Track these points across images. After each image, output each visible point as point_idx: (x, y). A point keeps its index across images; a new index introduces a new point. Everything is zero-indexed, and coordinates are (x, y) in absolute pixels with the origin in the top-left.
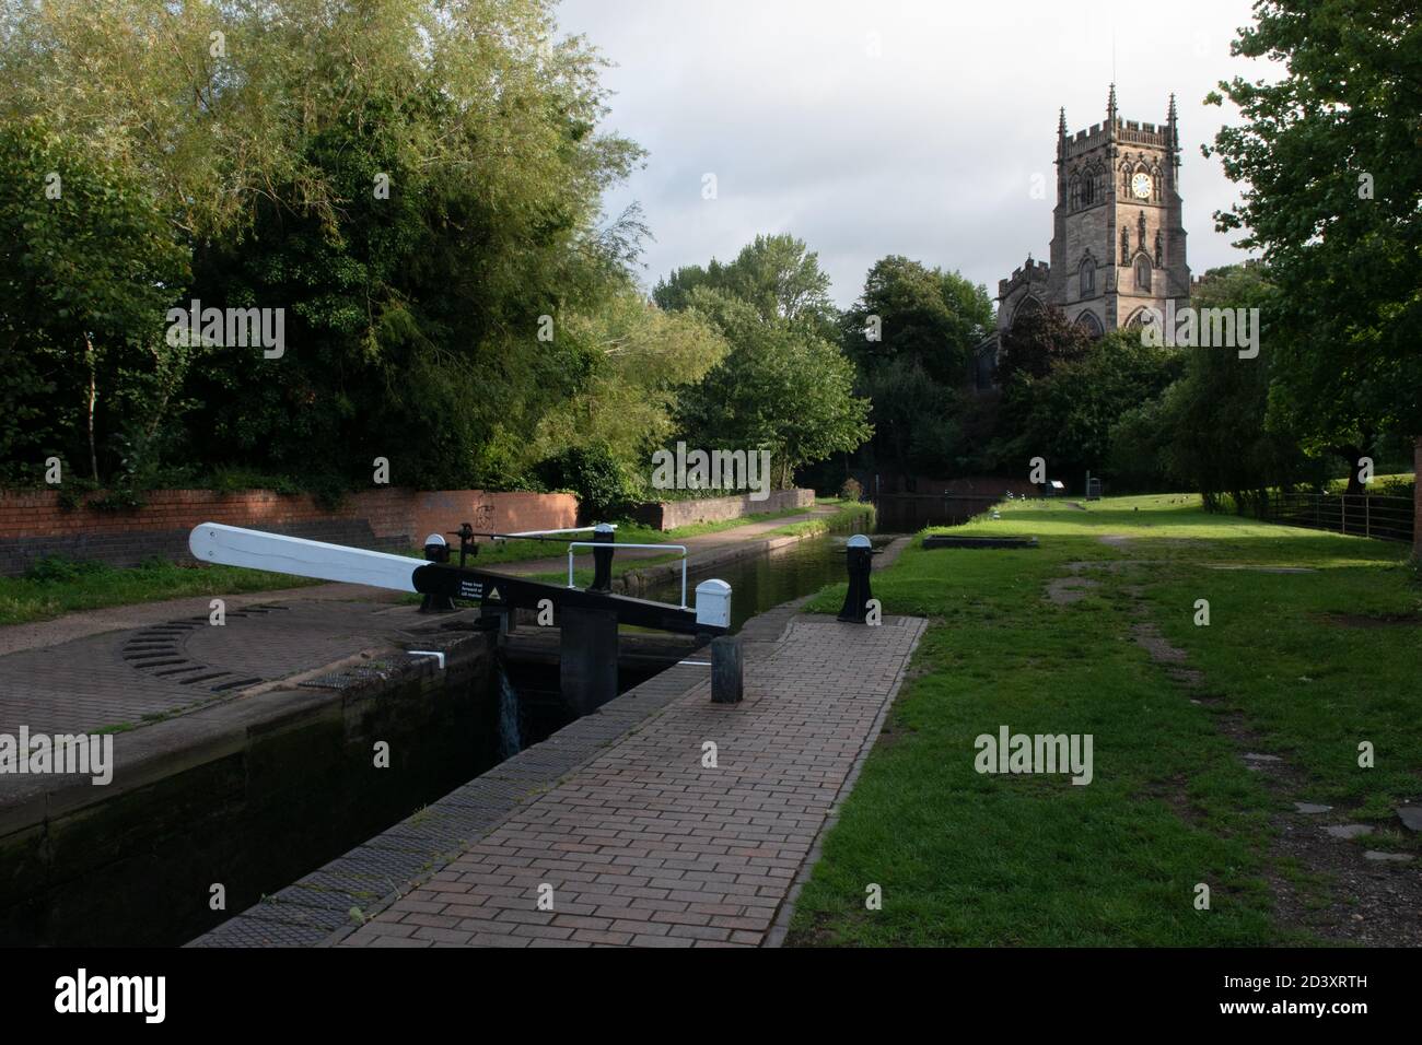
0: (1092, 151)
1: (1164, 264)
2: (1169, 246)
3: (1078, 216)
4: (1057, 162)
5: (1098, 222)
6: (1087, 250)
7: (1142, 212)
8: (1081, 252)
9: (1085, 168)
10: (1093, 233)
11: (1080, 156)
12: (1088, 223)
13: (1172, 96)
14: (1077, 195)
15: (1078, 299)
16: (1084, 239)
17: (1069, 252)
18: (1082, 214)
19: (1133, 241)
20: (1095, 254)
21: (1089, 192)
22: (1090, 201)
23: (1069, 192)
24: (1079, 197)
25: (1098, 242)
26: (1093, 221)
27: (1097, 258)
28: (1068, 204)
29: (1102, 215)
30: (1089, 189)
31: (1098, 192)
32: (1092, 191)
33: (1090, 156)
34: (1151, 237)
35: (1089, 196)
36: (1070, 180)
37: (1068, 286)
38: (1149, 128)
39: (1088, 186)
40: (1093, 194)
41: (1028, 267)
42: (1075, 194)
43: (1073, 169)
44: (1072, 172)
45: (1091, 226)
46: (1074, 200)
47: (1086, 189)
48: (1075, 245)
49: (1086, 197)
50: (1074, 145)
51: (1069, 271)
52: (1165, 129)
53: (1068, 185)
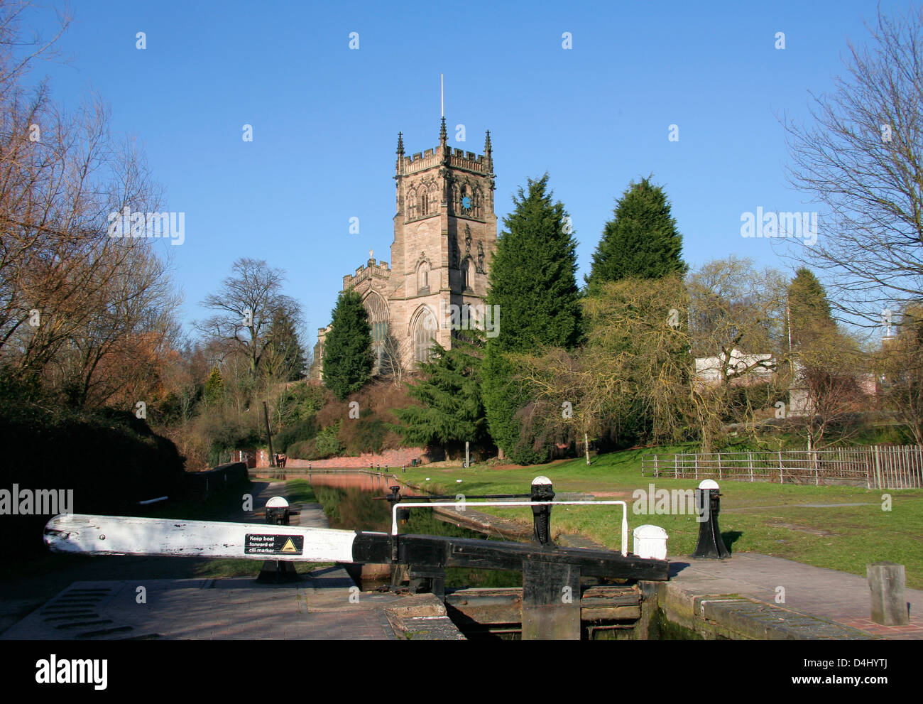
0: (426, 171)
1: (484, 269)
3: (415, 224)
4: (396, 177)
5: (432, 230)
6: (423, 254)
7: (467, 225)
8: (417, 255)
9: (420, 184)
10: (427, 240)
11: (416, 174)
12: (424, 231)
13: (488, 133)
14: (414, 207)
15: (416, 295)
16: (420, 244)
17: (406, 255)
18: (420, 222)
19: (461, 248)
20: (430, 258)
21: (424, 205)
22: (425, 213)
23: (406, 204)
24: (415, 209)
25: (432, 248)
26: (428, 230)
27: (431, 261)
28: (405, 214)
29: (435, 225)
30: (423, 202)
31: (432, 205)
32: (427, 204)
33: (424, 175)
34: (474, 246)
35: (424, 208)
36: (408, 193)
37: (406, 284)
38: (471, 155)
39: (423, 199)
40: (427, 207)
41: (370, 265)
42: (411, 206)
43: (409, 184)
44: (409, 187)
45: (426, 234)
46: (411, 210)
47: (421, 202)
48: (413, 249)
49: (421, 208)
50: (410, 163)
51: (406, 271)
52: (482, 158)
53: (405, 198)
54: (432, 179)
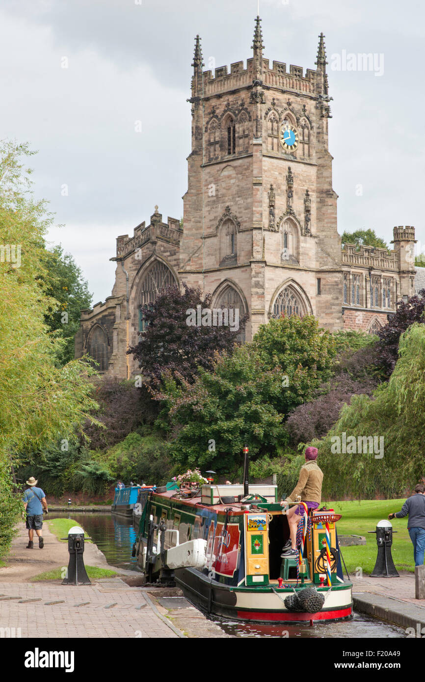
0: (233, 92)
1: (313, 230)
2: (319, 209)
3: (218, 167)
4: (192, 101)
5: (240, 175)
6: (228, 209)
7: (289, 169)
8: (220, 211)
9: (225, 111)
10: (234, 190)
11: (219, 96)
12: (229, 177)
14: (216, 143)
15: (217, 267)
16: (224, 195)
17: (205, 209)
19: (281, 202)
20: (238, 215)
21: (229, 140)
22: (231, 151)
23: (205, 137)
24: (217, 146)
25: (240, 201)
26: (234, 175)
27: (239, 220)
28: (204, 153)
29: (246, 169)
30: (229, 137)
31: (241, 141)
32: (234, 140)
33: (231, 98)
34: (299, 198)
35: (229, 145)
36: (207, 123)
37: (204, 250)
38: (296, 70)
39: (229, 133)
40: (234, 144)
41: (153, 223)
42: (212, 140)
43: (209, 111)
44: (210, 114)
45: (232, 181)
46: (212, 149)
47: (227, 137)
48: (214, 201)
49: (227, 146)
50: (212, 82)
51: (205, 232)
52: (313, 73)
53: (204, 130)
54: (242, 105)
